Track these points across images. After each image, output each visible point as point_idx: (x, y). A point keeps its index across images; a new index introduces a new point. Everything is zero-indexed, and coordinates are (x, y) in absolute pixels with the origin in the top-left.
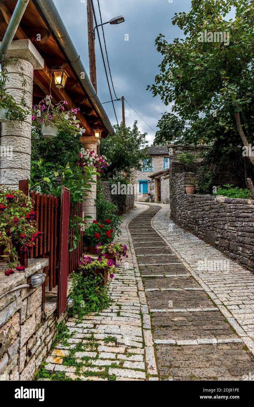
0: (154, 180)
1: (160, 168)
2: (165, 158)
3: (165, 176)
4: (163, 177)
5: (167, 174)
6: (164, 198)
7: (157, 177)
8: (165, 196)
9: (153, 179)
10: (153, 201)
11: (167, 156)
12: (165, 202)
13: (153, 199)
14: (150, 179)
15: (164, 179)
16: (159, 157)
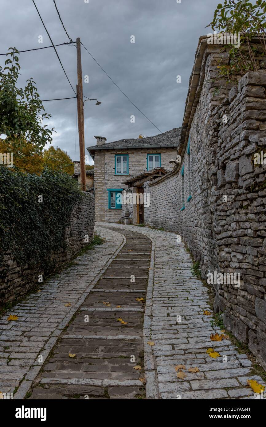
0: (132, 189)
1: (141, 169)
2: (148, 154)
3: (151, 180)
4: (148, 182)
5: (155, 178)
6: (150, 219)
7: (137, 184)
8: (152, 215)
9: (131, 186)
10: (130, 223)
11: (151, 152)
12: (151, 225)
13: (131, 219)
14: (126, 187)
15: (150, 186)
16: (140, 153)
